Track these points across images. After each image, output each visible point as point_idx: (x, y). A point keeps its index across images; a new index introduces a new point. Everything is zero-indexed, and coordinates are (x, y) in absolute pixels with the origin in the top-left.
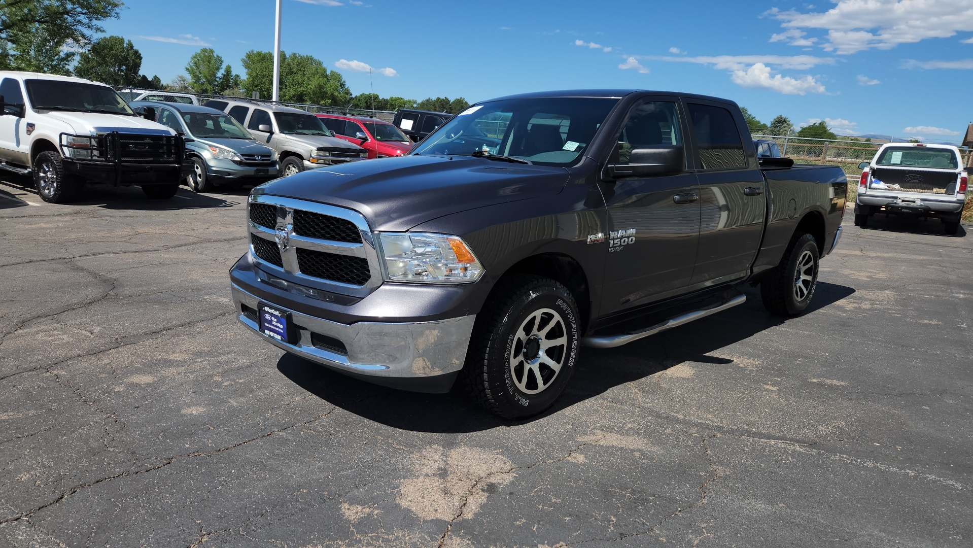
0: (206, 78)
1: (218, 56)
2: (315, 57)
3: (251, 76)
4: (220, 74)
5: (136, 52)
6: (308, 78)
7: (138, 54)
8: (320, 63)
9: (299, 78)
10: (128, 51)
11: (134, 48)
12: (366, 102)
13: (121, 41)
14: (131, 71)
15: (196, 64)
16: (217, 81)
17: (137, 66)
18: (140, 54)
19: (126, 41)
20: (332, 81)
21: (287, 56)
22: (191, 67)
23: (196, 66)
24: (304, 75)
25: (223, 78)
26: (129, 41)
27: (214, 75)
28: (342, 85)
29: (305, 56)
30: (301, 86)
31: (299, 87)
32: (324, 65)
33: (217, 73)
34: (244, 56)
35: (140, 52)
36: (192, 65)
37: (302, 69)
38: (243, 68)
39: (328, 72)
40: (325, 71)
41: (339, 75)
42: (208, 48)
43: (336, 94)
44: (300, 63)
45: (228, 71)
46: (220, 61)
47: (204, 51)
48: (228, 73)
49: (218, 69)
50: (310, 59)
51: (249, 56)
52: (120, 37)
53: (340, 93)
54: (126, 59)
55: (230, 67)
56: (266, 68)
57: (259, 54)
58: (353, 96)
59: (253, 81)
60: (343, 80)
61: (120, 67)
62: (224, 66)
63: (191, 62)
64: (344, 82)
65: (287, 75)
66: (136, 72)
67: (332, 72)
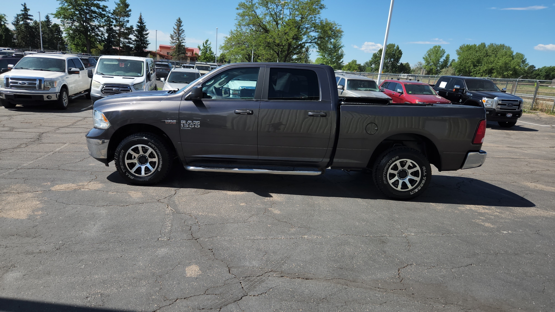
0: (433, 62)
1: (442, 49)
2: (507, 45)
3: (460, 59)
4: (442, 60)
5: (400, 51)
6: (498, 58)
7: (400, 52)
8: (509, 48)
9: (492, 59)
10: (396, 51)
11: (399, 49)
12: (546, 72)
13: (394, 46)
14: (395, 61)
15: (429, 55)
16: (440, 64)
17: (399, 58)
18: (402, 52)
19: (396, 46)
20: (515, 60)
21: (487, 46)
22: (426, 57)
23: (429, 56)
24: (496, 56)
25: (444, 62)
26: (398, 46)
27: (438, 60)
28: (524, 62)
29: (499, 44)
30: (492, 64)
31: (491, 64)
32: (512, 50)
33: (440, 59)
34: (458, 48)
35: (402, 51)
36: (427, 55)
37: (496, 53)
38: (456, 55)
39: (514, 54)
40: (512, 53)
41: (522, 55)
42: (437, 45)
43: (517, 67)
44: (495, 49)
45: (448, 58)
46: (443, 52)
47: (436, 47)
48: (447, 59)
49: (441, 57)
50: (502, 46)
51: (461, 48)
52: (394, 44)
53: (520, 67)
54: (394, 55)
55: (449, 55)
56: (470, 54)
57: (467, 46)
58: (537, 68)
59: (461, 62)
60: (525, 58)
61: (390, 59)
62: (445, 55)
63: (426, 54)
64: (526, 59)
65: (484, 57)
66: (398, 62)
67: (517, 53)
